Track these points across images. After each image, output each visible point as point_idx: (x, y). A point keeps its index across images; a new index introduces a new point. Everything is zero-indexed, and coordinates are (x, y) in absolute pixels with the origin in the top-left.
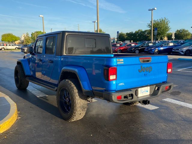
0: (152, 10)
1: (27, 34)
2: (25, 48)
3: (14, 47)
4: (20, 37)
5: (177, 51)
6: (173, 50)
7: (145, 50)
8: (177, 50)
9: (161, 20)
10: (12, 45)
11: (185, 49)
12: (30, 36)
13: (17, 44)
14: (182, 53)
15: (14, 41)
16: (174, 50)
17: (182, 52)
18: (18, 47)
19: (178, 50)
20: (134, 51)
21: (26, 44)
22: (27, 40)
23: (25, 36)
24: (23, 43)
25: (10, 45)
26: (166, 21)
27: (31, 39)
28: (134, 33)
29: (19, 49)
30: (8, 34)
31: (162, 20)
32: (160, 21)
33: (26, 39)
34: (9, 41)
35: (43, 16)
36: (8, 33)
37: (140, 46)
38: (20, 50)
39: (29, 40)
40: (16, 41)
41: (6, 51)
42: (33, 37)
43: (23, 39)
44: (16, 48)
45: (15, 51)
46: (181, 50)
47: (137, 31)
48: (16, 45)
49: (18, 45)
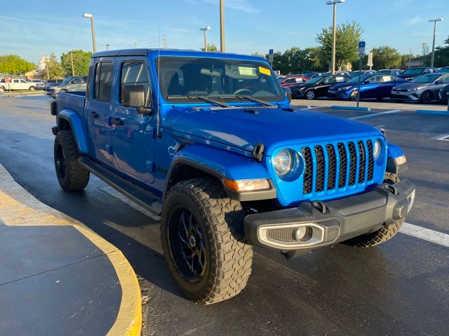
0: (335, 3)
1: (53, 57)
2: (56, 88)
3: (26, 86)
4: (37, 64)
5: (402, 93)
6: (393, 92)
7: (329, 91)
8: (402, 91)
9: (345, 27)
10: (22, 81)
11: (420, 89)
12: (59, 61)
13: (32, 80)
14: (415, 98)
15: (24, 73)
16: (395, 90)
17: (415, 95)
18: (34, 84)
19: (406, 91)
20: (303, 95)
21: (51, 78)
22: (52, 69)
23: (49, 60)
24: (43, 76)
25: (17, 81)
26: (355, 28)
27: (60, 68)
28: (282, 54)
29: (37, 89)
30: (9, 57)
31: (349, 27)
32: (344, 29)
33: (50, 69)
34: (12, 73)
35: (91, 16)
36: (9, 54)
37: (317, 83)
38: (42, 93)
39: (58, 69)
40: (27, 71)
41: (10, 93)
42: (65, 64)
43: (43, 66)
44: (31, 87)
45: (29, 94)
46: (413, 92)
47: (290, 50)
48: (30, 81)
49: (34, 81)
